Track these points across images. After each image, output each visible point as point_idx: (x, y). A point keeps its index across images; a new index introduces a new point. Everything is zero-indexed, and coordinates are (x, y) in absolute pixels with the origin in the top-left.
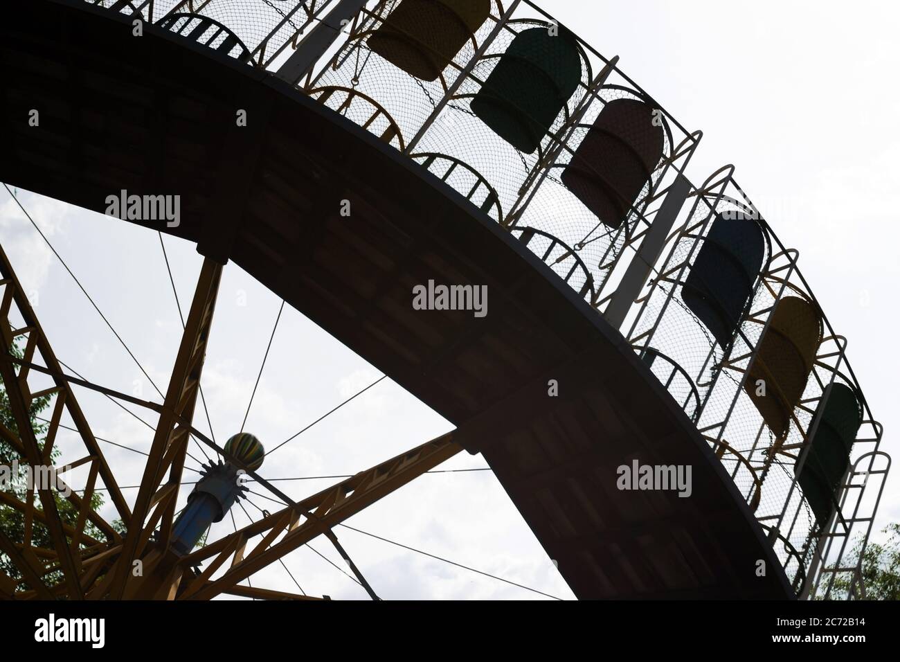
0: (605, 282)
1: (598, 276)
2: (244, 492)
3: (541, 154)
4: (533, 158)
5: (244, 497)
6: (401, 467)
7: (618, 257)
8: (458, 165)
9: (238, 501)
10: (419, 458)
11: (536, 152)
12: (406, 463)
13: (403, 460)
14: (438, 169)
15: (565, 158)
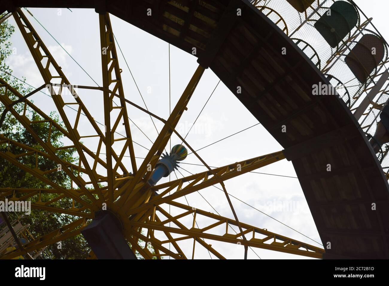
0: (354, 103)
1: (352, 101)
2: (177, 167)
3: (338, 49)
4: (335, 50)
5: (177, 169)
6: (256, 162)
7: (360, 95)
8: (308, 46)
9: (174, 171)
10: (266, 159)
11: (336, 47)
12: (259, 160)
13: (258, 159)
14: (301, 46)
15: (347, 52)
